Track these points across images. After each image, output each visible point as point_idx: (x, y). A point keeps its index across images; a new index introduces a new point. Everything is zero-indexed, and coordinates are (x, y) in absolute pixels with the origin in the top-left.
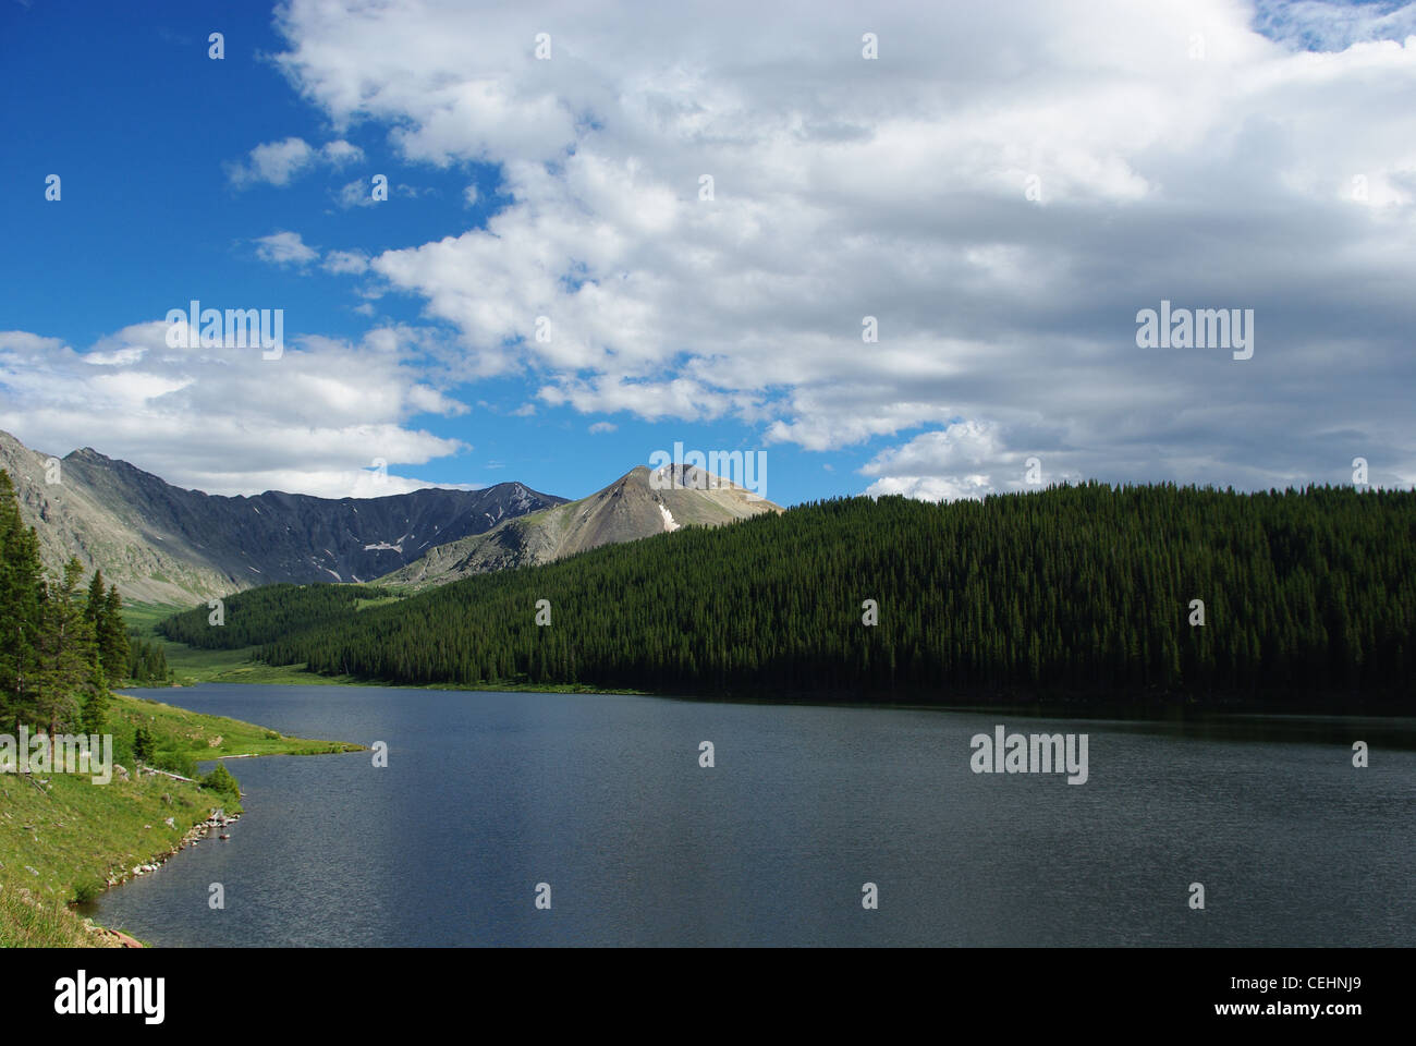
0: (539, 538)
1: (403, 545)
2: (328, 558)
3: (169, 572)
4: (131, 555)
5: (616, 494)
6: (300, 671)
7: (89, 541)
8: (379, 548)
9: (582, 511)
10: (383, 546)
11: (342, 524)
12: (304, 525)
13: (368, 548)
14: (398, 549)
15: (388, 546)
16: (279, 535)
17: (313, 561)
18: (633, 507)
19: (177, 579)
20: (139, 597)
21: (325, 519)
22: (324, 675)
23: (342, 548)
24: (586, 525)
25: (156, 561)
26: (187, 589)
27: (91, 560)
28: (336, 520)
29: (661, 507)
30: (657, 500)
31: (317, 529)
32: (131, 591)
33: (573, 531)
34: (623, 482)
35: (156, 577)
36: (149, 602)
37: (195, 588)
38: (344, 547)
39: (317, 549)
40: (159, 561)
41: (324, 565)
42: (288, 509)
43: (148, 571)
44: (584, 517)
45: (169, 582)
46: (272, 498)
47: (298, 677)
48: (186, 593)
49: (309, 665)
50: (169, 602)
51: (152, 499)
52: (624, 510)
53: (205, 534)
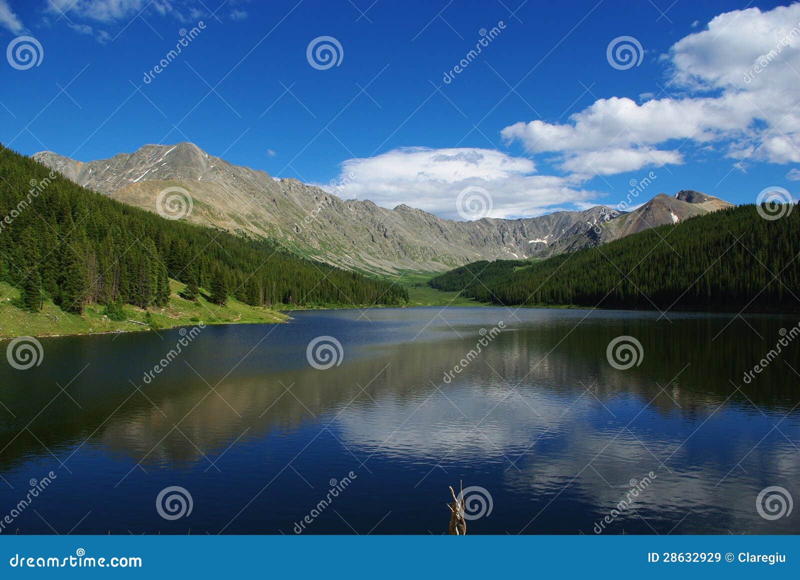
0: (607, 233)
1: (548, 240)
2: (512, 248)
3: (439, 257)
4: (422, 250)
5: (647, 209)
6: (472, 300)
7: (404, 245)
8: (536, 242)
9: (629, 218)
10: (538, 241)
11: (517, 231)
12: (500, 232)
13: (530, 242)
14: (545, 242)
15: (540, 241)
16: (488, 238)
17: (504, 249)
18: (656, 215)
19: (443, 260)
20: (426, 269)
21: (510, 229)
22: (482, 302)
23: (518, 242)
24: (631, 225)
25: (433, 253)
26: (448, 265)
27: (405, 254)
28: (515, 230)
29: (672, 214)
30: (670, 210)
31: (506, 234)
32: (422, 267)
33: (625, 229)
34: (651, 203)
35: (433, 260)
36: (430, 271)
37: (451, 263)
38: (519, 242)
39: (506, 243)
40: (435, 253)
41: (509, 251)
42: (491, 225)
43: (430, 257)
44: (630, 221)
45: (439, 262)
46: (484, 221)
47: (471, 303)
48: (447, 267)
49: (476, 298)
50: (439, 271)
51: (431, 225)
52: (651, 217)
53: (455, 239)
